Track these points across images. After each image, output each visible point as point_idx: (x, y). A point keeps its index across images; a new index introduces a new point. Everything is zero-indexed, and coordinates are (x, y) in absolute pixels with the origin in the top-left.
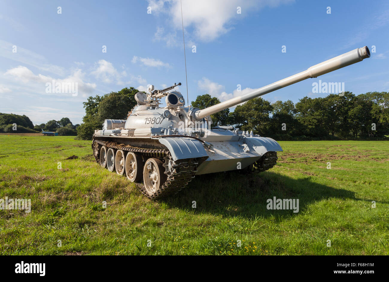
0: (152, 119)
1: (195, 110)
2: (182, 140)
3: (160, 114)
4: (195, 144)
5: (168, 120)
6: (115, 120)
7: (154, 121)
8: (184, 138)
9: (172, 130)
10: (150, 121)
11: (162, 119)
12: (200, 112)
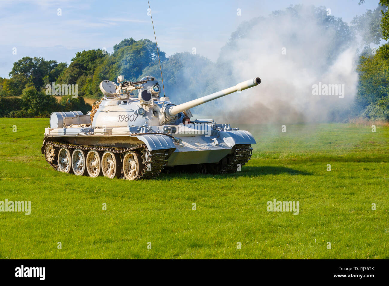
0: (125, 117)
1: (168, 106)
2: (155, 137)
3: (134, 111)
4: (166, 140)
5: (142, 117)
6: (65, 112)
7: (128, 118)
8: (157, 135)
9: (147, 128)
10: (124, 118)
11: (136, 116)
12: (172, 108)
